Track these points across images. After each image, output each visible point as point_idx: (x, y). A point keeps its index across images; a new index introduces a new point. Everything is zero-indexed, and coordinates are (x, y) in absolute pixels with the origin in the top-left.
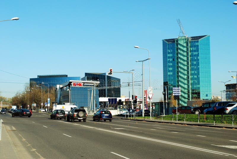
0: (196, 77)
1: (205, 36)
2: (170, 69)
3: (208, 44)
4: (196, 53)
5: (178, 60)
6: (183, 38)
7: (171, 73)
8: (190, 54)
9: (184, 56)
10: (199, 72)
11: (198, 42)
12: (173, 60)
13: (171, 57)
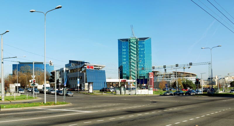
0: (143, 66)
1: (148, 38)
3: (150, 43)
4: (143, 49)
5: (130, 53)
6: (134, 38)
7: (125, 63)
8: (139, 49)
9: (134, 51)
10: (144, 62)
11: (144, 41)
12: (126, 54)
13: (125, 52)
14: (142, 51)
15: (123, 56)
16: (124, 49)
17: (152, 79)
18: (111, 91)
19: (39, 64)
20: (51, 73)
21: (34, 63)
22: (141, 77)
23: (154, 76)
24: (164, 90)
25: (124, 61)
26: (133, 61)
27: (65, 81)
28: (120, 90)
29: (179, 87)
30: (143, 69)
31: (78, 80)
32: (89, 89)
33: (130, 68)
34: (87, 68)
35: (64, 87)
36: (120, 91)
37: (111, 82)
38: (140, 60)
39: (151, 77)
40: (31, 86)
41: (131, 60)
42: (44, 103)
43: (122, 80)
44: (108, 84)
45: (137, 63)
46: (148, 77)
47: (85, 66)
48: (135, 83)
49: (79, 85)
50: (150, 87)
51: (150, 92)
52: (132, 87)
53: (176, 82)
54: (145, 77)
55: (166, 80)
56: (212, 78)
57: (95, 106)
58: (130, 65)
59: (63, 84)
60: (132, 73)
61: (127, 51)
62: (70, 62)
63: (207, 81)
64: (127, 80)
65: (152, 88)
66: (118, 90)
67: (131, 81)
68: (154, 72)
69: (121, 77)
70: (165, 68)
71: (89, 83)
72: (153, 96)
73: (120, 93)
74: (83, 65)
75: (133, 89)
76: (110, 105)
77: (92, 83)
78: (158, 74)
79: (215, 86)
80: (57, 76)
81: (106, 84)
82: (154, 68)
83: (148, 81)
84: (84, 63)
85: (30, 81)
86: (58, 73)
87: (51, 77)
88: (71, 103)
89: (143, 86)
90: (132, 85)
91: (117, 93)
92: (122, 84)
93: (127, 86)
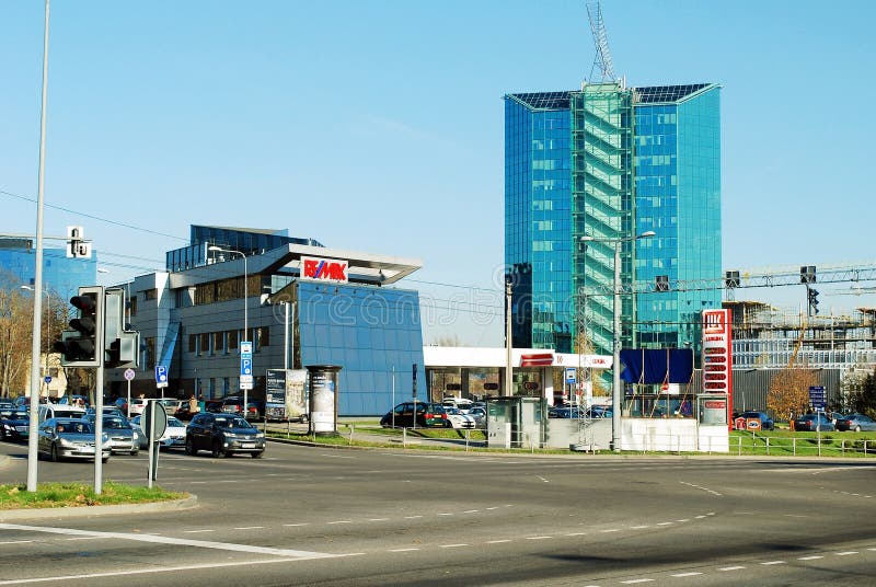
0: (661, 265)
1: (702, 86)
2: (541, 228)
3: (712, 123)
4: (666, 160)
5: (581, 186)
6: (608, 90)
7: (548, 246)
8: (636, 161)
9: (608, 169)
10: (673, 245)
11: (672, 109)
12: (556, 189)
13: (550, 174)
14: (659, 169)
15: (535, 203)
16: (540, 156)
17: (722, 350)
18: (458, 421)
19: (5, 251)
20: (75, 301)
22: (648, 337)
23: (733, 335)
24: (799, 428)
25: (541, 237)
26: (599, 235)
27: (163, 355)
28: (513, 420)
30: (663, 285)
31: (246, 348)
32: (312, 408)
33: (581, 281)
34: (303, 277)
35: (157, 394)
36: (514, 428)
37: (452, 370)
38: (648, 227)
39: (717, 337)
41: (588, 228)
42: (24, 489)
43: (523, 357)
44: (434, 377)
45: (626, 247)
46: (698, 337)
47: (292, 264)
48: (607, 375)
49: (247, 382)
50: (711, 403)
51: (710, 437)
52: (590, 401)
54: (673, 336)
55: (813, 360)
57: (346, 521)
58: (581, 261)
59: (146, 376)
60: (588, 312)
61: (559, 169)
62: (200, 234)
64: (555, 355)
65: (721, 413)
66: (502, 419)
67: (588, 359)
68: (736, 309)
69: (521, 337)
70: (812, 286)
71: (314, 371)
72: (728, 465)
73: (514, 437)
74: (278, 254)
75: (594, 413)
76: (445, 511)
77: (334, 369)
78: (760, 318)
80: (111, 322)
81: (421, 377)
82: (733, 280)
83: (698, 366)
84: (286, 240)
86: (114, 302)
87: (74, 324)
88: (196, 497)
89: (663, 397)
90: (588, 386)
91: (491, 441)
92: (525, 378)
93: (557, 393)
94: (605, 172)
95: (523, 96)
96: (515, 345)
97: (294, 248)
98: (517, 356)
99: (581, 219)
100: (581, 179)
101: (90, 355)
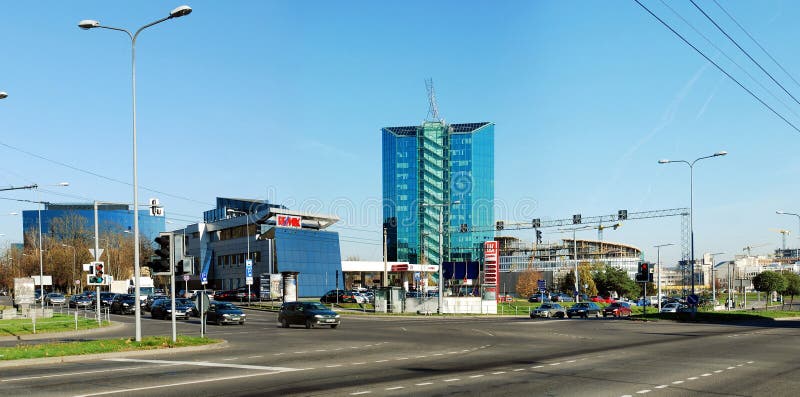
0: (463, 218)
1: (482, 124)
2: (401, 199)
3: (490, 143)
4: (466, 163)
5: (422, 177)
6: (436, 125)
7: (405, 208)
8: (451, 164)
9: (436, 168)
10: (469, 208)
11: (469, 136)
12: (410, 178)
13: (406, 170)
14: (462, 168)
15: (398, 186)
16: (401, 161)
17: (494, 262)
18: (360, 299)
19: (114, 212)
20: (157, 240)
21: (96, 208)
22: (457, 255)
23: (500, 254)
24: (532, 301)
25: (401, 203)
26: (432, 203)
27: (204, 266)
28: (388, 299)
29: (581, 290)
30: (465, 229)
31: (249, 263)
32: (284, 293)
33: (422, 227)
34: (278, 226)
35: (202, 287)
36: (388, 303)
37: (357, 273)
38: (457, 198)
39: (492, 256)
40: (89, 283)
41: (426, 199)
42: (134, 340)
43: (393, 267)
44: (347, 277)
45: (445, 209)
46: (482, 255)
47: (272, 219)
48: (436, 275)
49: (250, 281)
50: (489, 289)
51: (487, 307)
52: (427, 288)
53: (572, 273)
54: (469, 255)
55: (539, 266)
56: (693, 262)
57: (305, 352)
58: (422, 216)
59: (195, 278)
60: (426, 243)
61: (411, 168)
62: (221, 202)
63: (677, 270)
64: (409, 265)
65: (493, 294)
66: (382, 298)
67: (425, 267)
68: (501, 241)
69: (392, 256)
70: (538, 229)
71: (285, 275)
72: (497, 320)
73: (388, 307)
74: (263, 213)
75: (429, 294)
76: (355, 346)
77: (295, 274)
78: (513, 245)
79: (702, 287)
80: (177, 251)
81: (340, 278)
82: (500, 226)
83: (482, 270)
84: (268, 206)
85: (86, 267)
86: (179, 240)
87: (158, 252)
88: (226, 342)
89: (464, 287)
90: (426, 281)
91: (377, 309)
92: (394, 277)
93: (410, 285)
94: (435, 170)
95: (392, 129)
96: (389, 260)
97: (273, 210)
98: (390, 266)
99: (422, 194)
100: (422, 174)
101: (167, 269)
